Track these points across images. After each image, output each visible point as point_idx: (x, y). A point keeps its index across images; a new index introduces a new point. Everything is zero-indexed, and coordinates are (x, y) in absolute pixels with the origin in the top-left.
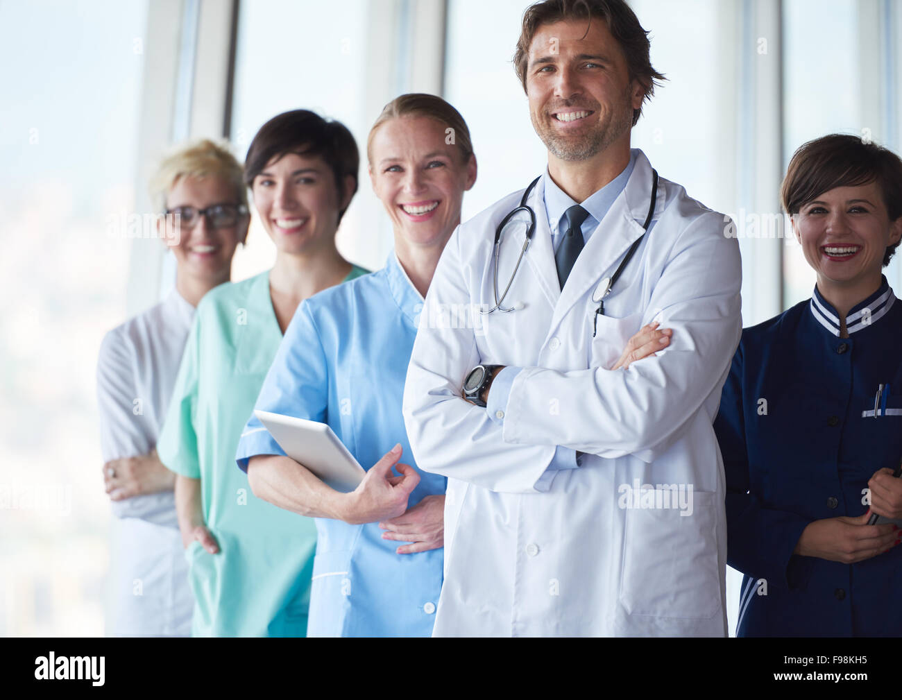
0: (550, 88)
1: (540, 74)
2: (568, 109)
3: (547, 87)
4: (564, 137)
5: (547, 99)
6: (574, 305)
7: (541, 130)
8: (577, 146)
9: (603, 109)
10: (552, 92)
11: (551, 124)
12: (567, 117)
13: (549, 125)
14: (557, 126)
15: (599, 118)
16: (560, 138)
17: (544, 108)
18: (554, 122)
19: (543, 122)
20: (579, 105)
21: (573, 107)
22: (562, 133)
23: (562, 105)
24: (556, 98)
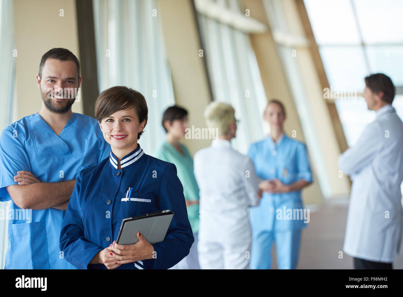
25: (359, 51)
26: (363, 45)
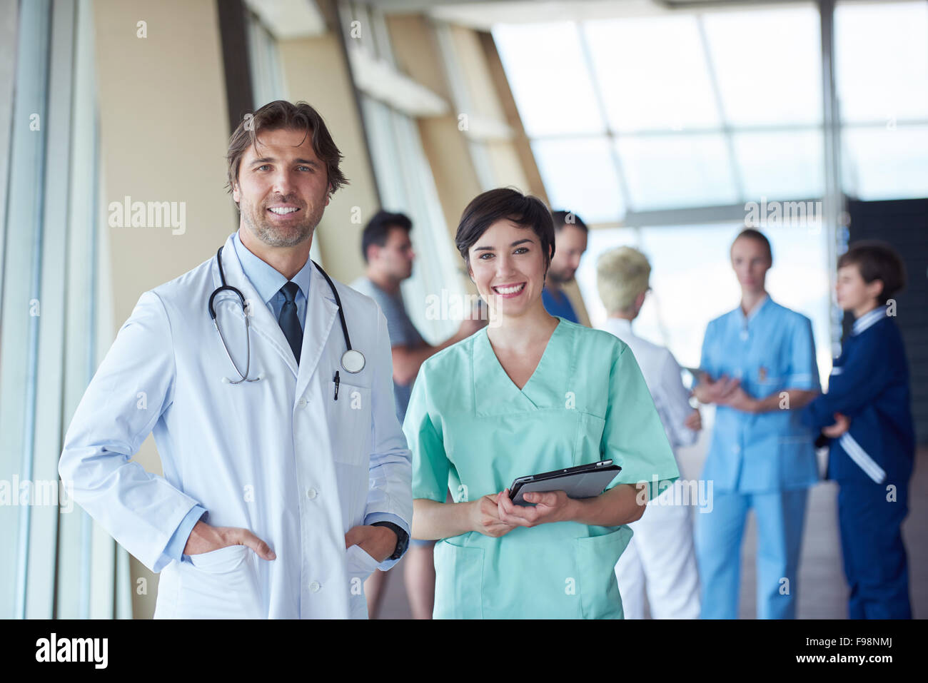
0: (269, 186)
1: (258, 171)
2: (284, 204)
3: (266, 184)
4: (277, 226)
5: (266, 195)
6: (316, 368)
7: (255, 221)
8: (289, 236)
9: (308, 209)
10: (271, 189)
11: (266, 217)
12: (281, 210)
13: (264, 217)
14: (272, 217)
15: (304, 215)
16: (274, 227)
17: (263, 203)
18: (269, 214)
19: (259, 214)
20: (293, 202)
22: (276, 224)
23: (279, 201)
24: (273, 195)
25: (602, 144)
26: (610, 134)
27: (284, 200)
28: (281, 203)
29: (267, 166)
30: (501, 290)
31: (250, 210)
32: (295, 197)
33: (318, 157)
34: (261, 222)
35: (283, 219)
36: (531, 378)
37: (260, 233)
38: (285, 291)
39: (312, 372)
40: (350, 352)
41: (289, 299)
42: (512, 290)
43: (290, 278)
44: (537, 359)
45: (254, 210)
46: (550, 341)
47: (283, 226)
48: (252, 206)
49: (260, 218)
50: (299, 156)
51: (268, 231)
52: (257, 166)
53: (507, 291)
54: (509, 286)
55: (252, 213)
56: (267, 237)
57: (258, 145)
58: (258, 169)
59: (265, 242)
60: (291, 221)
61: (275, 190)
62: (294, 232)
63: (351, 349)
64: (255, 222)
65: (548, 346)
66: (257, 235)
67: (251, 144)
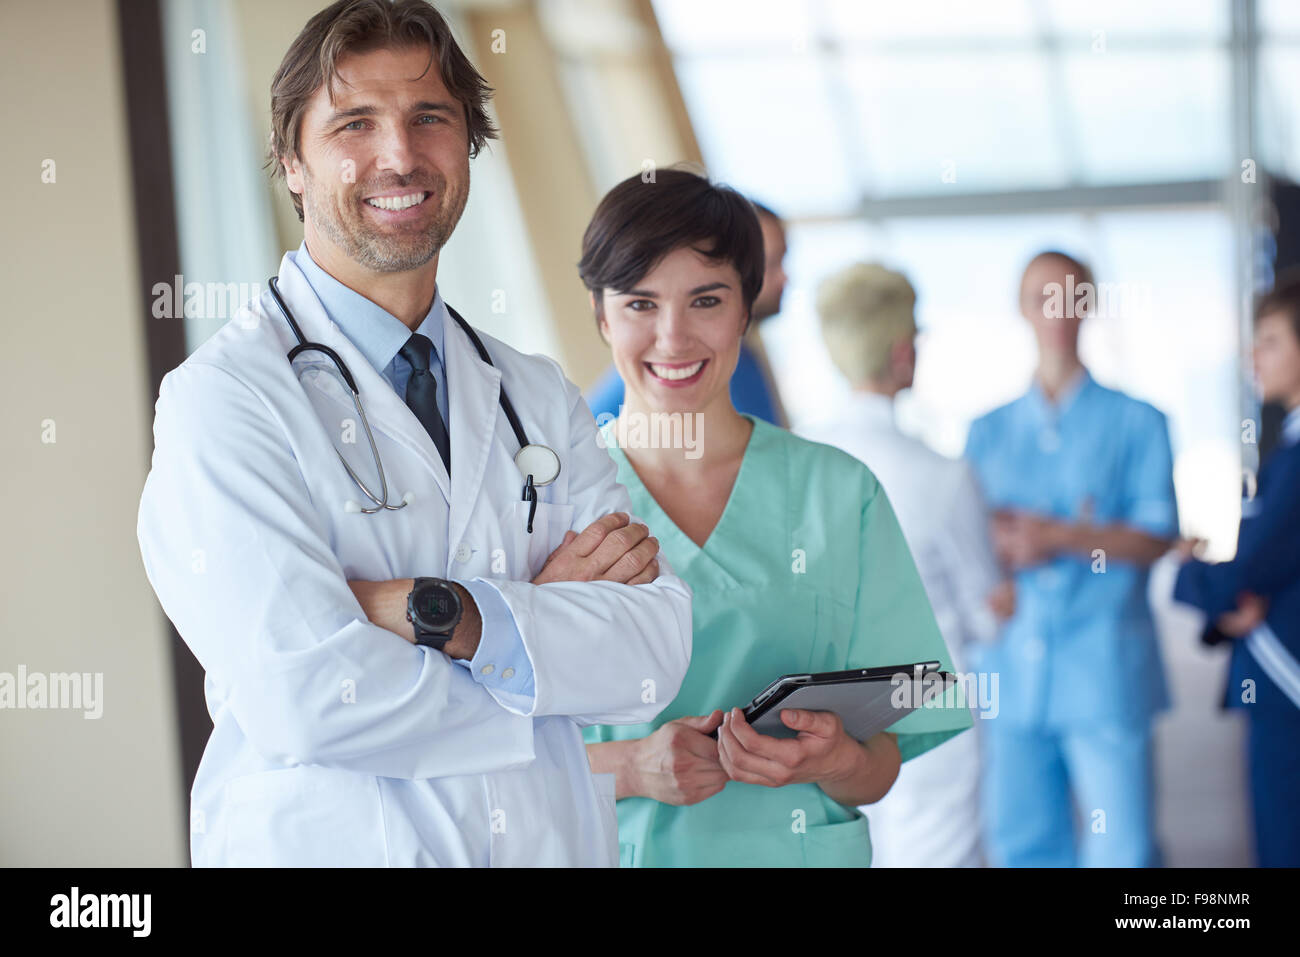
0: (369, 157)
1: (343, 133)
2: (403, 190)
3: (363, 156)
4: (390, 235)
9: (449, 189)
10: (373, 163)
11: (365, 215)
12: (395, 202)
13: (361, 216)
14: (378, 218)
15: (441, 203)
16: (385, 236)
17: (356, 189)
18: (368, 211)
19: (350, 210)
21: (410, 187)
22: (387, 229)
23: (393, 184)
24: (378, 174)
27: (401, 181)
28: (397, 189)
29: (360, 121)
30: (662, 372)
31: (331, 206)
32: (422, 174)
33: (452, 94)
34: (356, 227)
35: (402, 219)
36: (717, 528)
37: (356, 247)
38: (410, 351)
39: (477, 492)
40: (527, 449)
41: (418, 366)
42: (683, 374)
43: (414, 327)
44: (724, 494)
45: (341, 204)
46: (746, 460)
47: (402, 234)
48: (335, 196)
49: (353, 218)
50: (420, 97)
51: (372, 244)
52: (341, 123)
53: (672, 374)
54: (677, 367)
55: (337, 209)
56: (371, 255)
57: (336, 84)
58: (343, 128)
59: (367, 265)
60: (417, 222)
61: (381, 166)
62: (424, 241)
63: (528, 444)
64: (345, 227)
65: (743, 468)
66: (351, 252)
67: (322, 84)
